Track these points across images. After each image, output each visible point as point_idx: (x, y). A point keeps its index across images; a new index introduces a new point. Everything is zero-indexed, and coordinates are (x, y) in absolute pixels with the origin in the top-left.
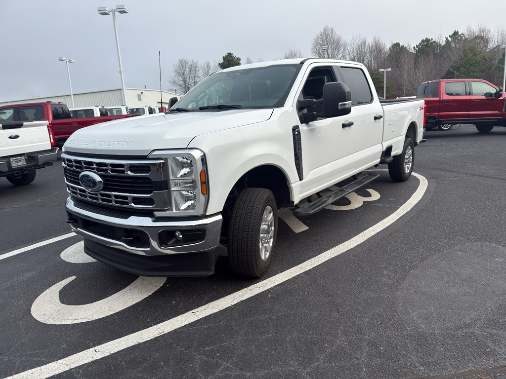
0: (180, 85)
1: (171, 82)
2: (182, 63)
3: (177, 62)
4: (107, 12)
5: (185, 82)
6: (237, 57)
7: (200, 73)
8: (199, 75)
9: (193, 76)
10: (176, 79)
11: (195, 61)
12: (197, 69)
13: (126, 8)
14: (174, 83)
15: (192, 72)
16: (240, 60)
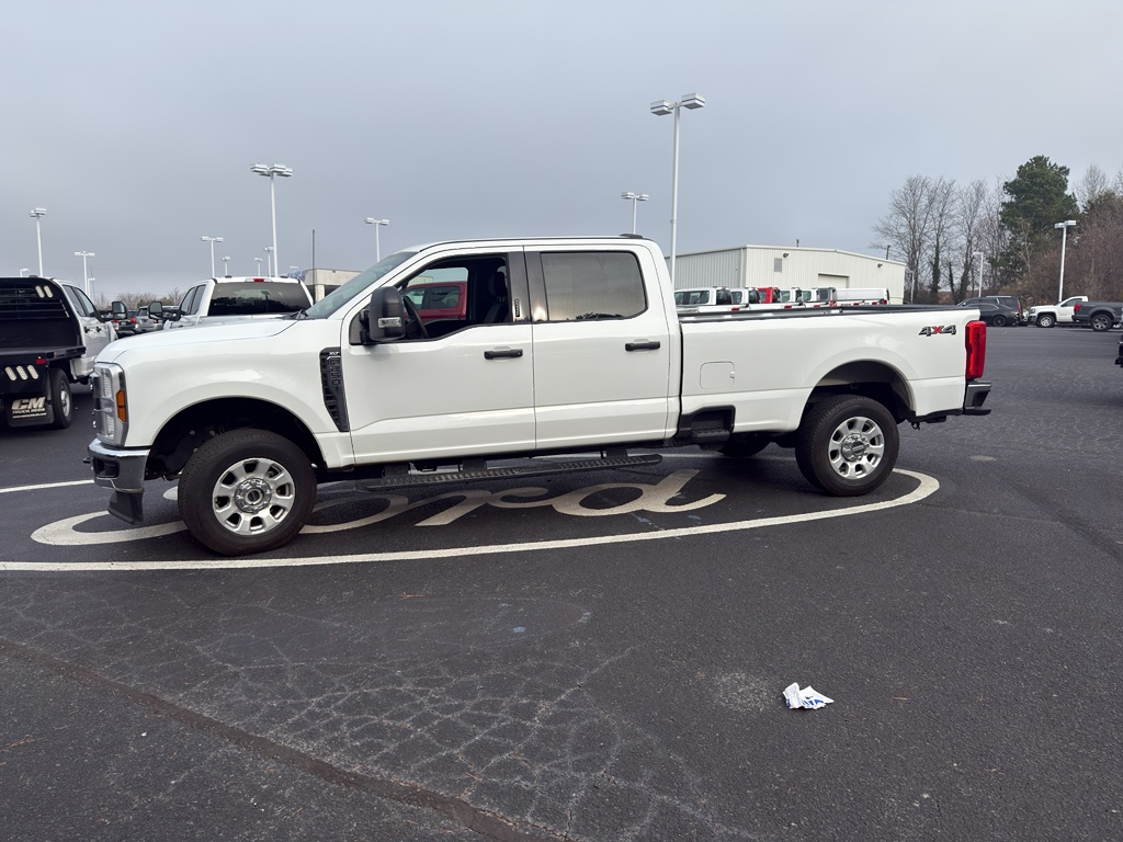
0: (900, 236)
1: (878, 229)
2: (913, 186)
3: (901, 185)
4: (666, 109)
5: (913, 230)
6: (1060, 165)
7: (956, 208)
8: (952, 213)
9: (936, 214)
10: (892, 223)
11: (947, 180)
12: (949, 200)
13: (700, 98)
14: (887, 231)
15: (935, 205)
16: (1067, 172)
